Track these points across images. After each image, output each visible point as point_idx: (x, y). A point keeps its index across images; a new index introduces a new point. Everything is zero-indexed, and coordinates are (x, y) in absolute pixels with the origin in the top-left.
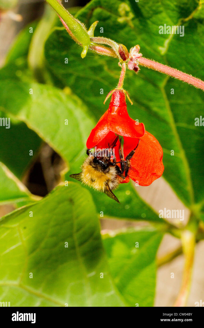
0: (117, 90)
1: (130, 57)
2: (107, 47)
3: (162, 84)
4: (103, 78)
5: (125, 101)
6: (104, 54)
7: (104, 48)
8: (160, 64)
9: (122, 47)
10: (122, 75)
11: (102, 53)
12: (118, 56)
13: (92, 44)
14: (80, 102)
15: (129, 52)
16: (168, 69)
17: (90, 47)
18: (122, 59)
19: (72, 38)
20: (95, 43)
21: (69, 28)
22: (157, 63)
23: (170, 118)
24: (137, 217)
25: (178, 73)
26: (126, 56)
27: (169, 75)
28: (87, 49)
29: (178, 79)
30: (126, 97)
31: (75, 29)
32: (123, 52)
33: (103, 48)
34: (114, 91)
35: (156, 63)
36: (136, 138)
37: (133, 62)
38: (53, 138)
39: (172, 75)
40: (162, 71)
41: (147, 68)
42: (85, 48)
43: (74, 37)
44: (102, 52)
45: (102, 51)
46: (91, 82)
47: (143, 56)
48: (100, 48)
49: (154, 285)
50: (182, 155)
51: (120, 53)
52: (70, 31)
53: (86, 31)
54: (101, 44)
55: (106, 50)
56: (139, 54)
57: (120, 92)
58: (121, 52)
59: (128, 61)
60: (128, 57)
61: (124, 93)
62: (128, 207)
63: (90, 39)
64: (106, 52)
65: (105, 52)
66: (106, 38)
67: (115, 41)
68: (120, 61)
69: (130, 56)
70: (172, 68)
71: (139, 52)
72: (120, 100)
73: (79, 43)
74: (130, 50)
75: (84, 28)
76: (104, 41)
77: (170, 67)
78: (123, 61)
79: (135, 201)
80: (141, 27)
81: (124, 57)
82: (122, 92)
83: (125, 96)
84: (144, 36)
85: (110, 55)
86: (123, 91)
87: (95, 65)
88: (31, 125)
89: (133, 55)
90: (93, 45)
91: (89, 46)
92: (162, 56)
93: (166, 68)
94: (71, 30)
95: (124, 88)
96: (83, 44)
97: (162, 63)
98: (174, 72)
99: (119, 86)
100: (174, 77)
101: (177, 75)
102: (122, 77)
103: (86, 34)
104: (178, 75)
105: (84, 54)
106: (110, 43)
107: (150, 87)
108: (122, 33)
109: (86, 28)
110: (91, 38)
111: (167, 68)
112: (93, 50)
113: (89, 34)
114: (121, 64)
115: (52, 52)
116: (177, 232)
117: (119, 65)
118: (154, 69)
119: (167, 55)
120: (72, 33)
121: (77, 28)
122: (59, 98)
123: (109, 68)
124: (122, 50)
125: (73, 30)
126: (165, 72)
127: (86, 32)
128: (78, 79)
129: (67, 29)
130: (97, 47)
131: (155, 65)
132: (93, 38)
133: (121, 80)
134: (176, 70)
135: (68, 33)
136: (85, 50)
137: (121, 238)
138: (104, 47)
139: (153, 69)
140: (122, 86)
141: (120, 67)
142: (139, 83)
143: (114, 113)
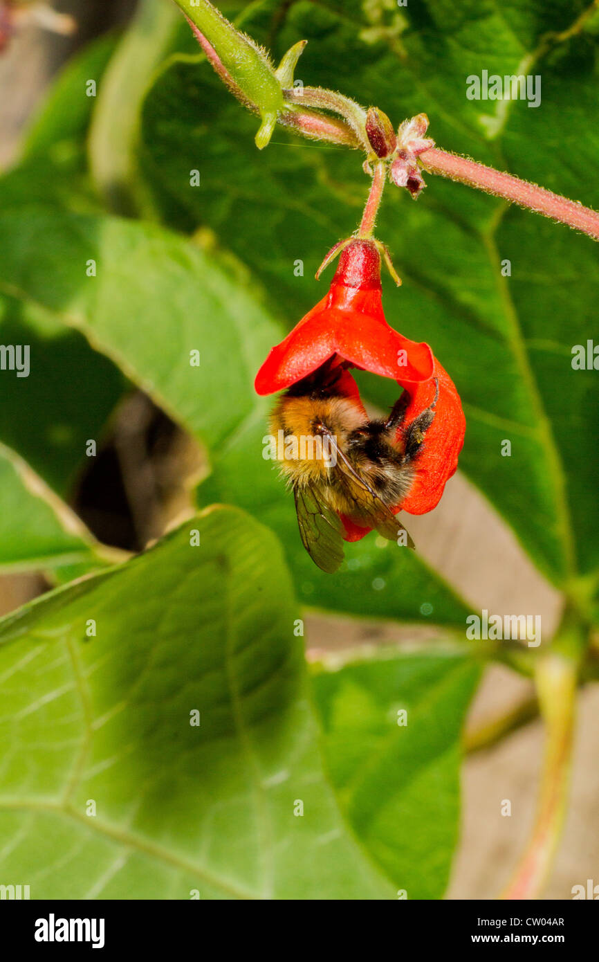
0: (356, 240)
1: (397, 148)
2: (333, 117)
3: (488, 226)
4: (314, 204)
5: (378, 275)
6: (323, 136)
7: (325, 121)
8: (488, 168)
9: (377, 117)
10: (374, 198)
11: (317, 135)
12: (363, 143)
13: (287, 109)
14: (243, 272)
15: (396, 132)
16: (510, 184)
17: (282, 116)
18: (374, 154)
19: (230, 91)
20: (297, 105)
21: (222, 60)
22: (480, 165)
23: (509, 325)
24: (408, 614)
25: (541, 196)
26: (387, 143)
27: (516, 203)
28: (274, 123)
29: (541, 212)
30: (381, 262)
31: (237, 62)
32: (379, 133)
33: (319, 119)
34: (347, 243)
35: (475, 165)
36: (410, 381)
37: (406, 164)
38: (164, 379)
39: (523, 202)
40: (494, 190)
41: (447, 181)
42: (268, 118)
43: (234, 86)
44: (318, 133)
45: (317, 129)
46: (277, 217)
47: (437, 146)
48: (311, 118)
49: (454, 814)
50: (541, 433)
51: (369, 135)
52: (224, 68)
53: (270, 70)
54: (314, 108)
55: (329, 125)
56: (426, 140)
57: (365, 246)
58: (373, 132)
59: (391, 160)
60: (391, 147)
61: (378, 250)
62: (380, 584)
63: (281, 93)
64: (329, 133)
65: (325, 132)
66: (331, 89)
67: (355, 101)
68: (370, 159)
69: (398, 144)
70: (523, 181)
71: (426, 134)
72: (365, 271)
73: (250, 104)
74: (400, 128)
75: (266, 61)
76: (324, 99)
77: (518, 179)
78: (379, 159)
79: (401, 567)
80: (428, 57)
81: (380, 145)
82: (372, 248)
83: (380, 258)
84: (436, 83)
85: (339, 142)
86: (374, 245)
87: (291, 165)
88: (101, 340)
89: (408, 141)
90: (290, 111)
91: (279, 114)
92: (489, 144)
93: (507, 180)
94: (228, 67)
95: (378, 234)
96: (261, 109)
97: (493, 167)
98: (529, 193)
99: (363, 229)
100: (530, 208)
101: (536, 202)
102: (372, 203)
103: (270, 79)
104: (542, 203)
105: (264, 136)
106: (341, 105)
107: (453, 234)
108: (373, 74)
109: (272, 61)
110: (284, 89)
111: (510, 181)
112: (292, 125)
113: (279, 79)
114: (372, 167)
115: (164, 128)
116: (524, 661)
117: (364, 169)
118: (471, 184)
119: (502, 140)
120: (229, 76)
121: (243, 60)
122: (184, 262)
123: (334, 177)
124: (375, 125)
125: (232, 67)
126: (502, 194)
127: (272, 72)
128: (240, 206)
129: (216, 61)
130: (305, 118)
131: (472, 171)
132: (290, 89)
133: (370, 214)
134: (534, 188)
135: (215, 75)
136: (267, 125)
137: (359, 674)
138: (324, 118)
139: (465, 184)
140: (371, 231)
141: (368, 175)
142: (418, 220)
143: (346, 306)
